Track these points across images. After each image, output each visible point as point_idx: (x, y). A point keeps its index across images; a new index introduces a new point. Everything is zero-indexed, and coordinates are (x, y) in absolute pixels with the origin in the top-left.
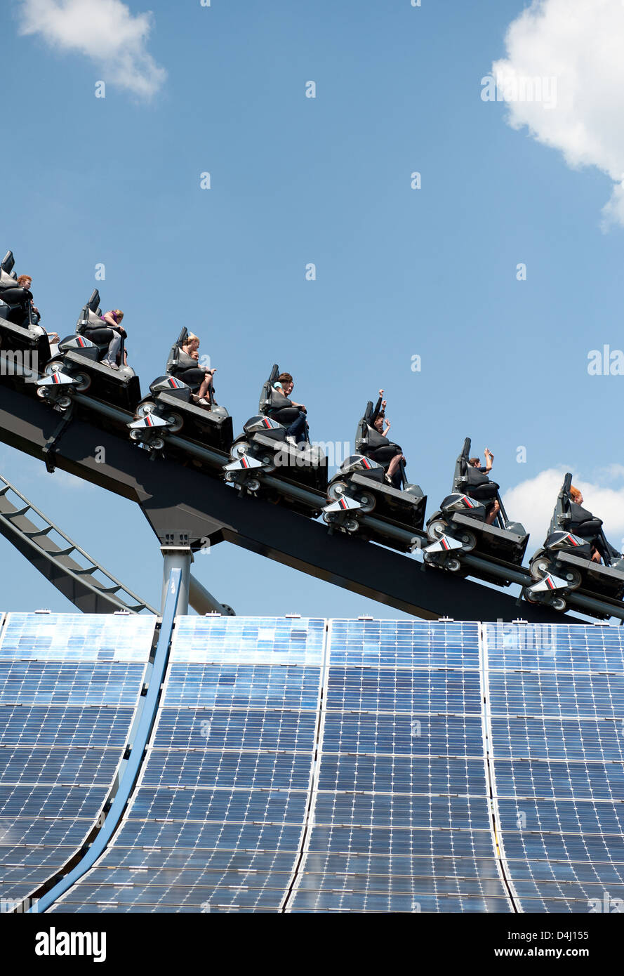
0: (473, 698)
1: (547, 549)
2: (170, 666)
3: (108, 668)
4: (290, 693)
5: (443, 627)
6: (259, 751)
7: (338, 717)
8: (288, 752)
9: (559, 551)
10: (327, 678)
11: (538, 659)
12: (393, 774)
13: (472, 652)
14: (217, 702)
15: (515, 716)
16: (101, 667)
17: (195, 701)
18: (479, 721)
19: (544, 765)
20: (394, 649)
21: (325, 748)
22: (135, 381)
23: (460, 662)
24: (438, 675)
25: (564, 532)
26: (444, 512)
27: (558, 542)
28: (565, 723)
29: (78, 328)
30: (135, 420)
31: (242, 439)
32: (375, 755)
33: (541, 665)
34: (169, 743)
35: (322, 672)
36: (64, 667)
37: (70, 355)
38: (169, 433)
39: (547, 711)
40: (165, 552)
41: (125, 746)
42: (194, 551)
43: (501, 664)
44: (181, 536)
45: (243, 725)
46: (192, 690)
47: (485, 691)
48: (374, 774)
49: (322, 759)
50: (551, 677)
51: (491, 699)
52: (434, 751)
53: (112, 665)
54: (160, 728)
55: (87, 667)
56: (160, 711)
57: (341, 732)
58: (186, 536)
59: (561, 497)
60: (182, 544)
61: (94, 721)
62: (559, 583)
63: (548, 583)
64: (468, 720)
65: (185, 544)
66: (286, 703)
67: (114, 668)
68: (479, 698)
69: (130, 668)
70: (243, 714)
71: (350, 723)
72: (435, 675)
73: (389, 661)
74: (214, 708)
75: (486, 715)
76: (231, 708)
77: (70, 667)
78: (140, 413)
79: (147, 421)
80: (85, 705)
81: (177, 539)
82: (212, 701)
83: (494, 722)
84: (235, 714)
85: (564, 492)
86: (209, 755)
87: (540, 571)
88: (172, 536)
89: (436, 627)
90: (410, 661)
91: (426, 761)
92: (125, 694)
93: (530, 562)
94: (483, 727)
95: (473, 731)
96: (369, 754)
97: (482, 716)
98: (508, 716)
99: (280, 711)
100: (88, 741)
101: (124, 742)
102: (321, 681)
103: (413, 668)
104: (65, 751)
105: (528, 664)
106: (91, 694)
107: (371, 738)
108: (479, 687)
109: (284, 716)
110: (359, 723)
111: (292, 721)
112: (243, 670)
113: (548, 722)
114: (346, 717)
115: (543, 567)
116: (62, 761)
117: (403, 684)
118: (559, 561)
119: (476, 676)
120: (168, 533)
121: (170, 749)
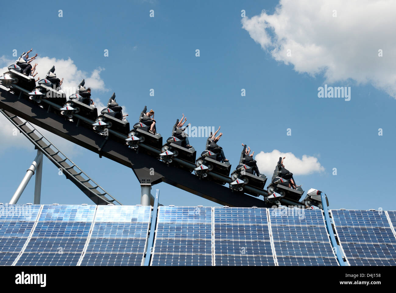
0: (266, 235)
1: (274, 183)
2: (157, 224)
3: (135, 225)
4: (202, 233)
5: (254, 210)
6: (193, 254)
7: (219, 242)
8: (203, 254)
9: (278, 184)
10: (214, 228)
11: (288, 221)
12: (241, 262)
13: (265, 219)
14: (176, 237)
15: (282, 241)
16: (132, 225)
17: (168, 236)
18: (269, 243)
19: (295, 258)
20: (237, 218)
21: (216, 253)
22: (128, 124)
23: (261, 222)
24: (254, 227)
25: (279, 178)
26: (237, 170)
27: (277, 181)
28: (300, 243)
29: (108, 106)
30: (128, 138)
31: (166, 145)
32: (234, 255)
33: (289, 223)
34: (160, 251)
35: (212, 226)
36: (119, 225)
37: (105, 115)
38: (140, 143)
39: (293, 239)
40: (142, 186)
41: (144, 253)
42: (152, 185)
43: (275, 223)
44: (148, 180)
45: (186, 245)
46: (166, 233)
47: (271, 233)
48: (235, 262)
49: (215, 256)
50: (293, 227)
51: (273, 235)
52: (255, 254)
53: (137, 224)
54: (156, 246)
55: (128, 225)
56: (155, 240)
57: (221, 247)
58: (149, 180)
59: (278, 165)
60: (148, 183)
61: (132, 244)
62: (278, 195)
63: (274, 195)
64: (266, 243)
65: (149, 183)
66: (200, 237)
67: (137, 225)
68: (269, 235)
69: (143, 225)
70: (185, 241)
71: (224, 244)
72: (253, 227)
73: (236, 222)
74: (175, 239)
75: (272, 241)
76: (181, 239)
77: (122, 225)
78: (130, 135)
79: (132, 138)
80: (128, 238)
81: (146, 181)
82: (174, 236)
83: (275, 243)
84: (182, 241)
85: (279, 164)
86: (175, 255)
87: (271, 191)
88: (144, 180)
89: (251, 210)
90: (243, 222)
91: (252, 257)
92: (142, 234)
93: (268, 188)
94: (271, 245)
95: (268, 247)
96: (232, 255)
97: (270, 241)
98: (280, 241)
99: (198, 240)
100: (130, 251)
101: (143, 251)
102: (212, 229)
103: (244, 224)
104: (123, 255)
105: (285, 223)
106: (130, 234)
107: (232, 249)
108: (268, 231)
109: (200, 241)
110: (227, 244)
111: (203, 243)
112: (184, 225)
113: (294, 243)
114: (222, 242)
115: (272, 190)
116: (122, 258)
117: (241, 230)
118: (278, 187)
119: (267, 227)
120: (143, 179)
121: (160, 253)
